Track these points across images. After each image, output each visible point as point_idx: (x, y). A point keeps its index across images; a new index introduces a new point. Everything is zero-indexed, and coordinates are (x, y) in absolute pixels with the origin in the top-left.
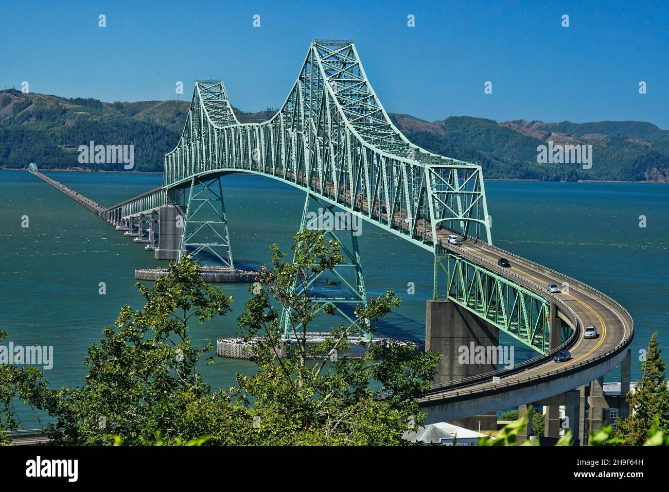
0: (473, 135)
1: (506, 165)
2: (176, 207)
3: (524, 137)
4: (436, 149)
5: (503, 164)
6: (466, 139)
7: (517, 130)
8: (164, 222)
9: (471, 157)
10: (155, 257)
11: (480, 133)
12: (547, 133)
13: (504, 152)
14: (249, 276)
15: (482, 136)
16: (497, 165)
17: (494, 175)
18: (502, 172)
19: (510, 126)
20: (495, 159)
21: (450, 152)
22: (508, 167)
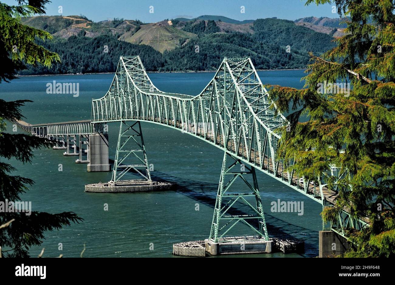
0: (276, 33)
1: (303, 57)
2: (100, 135)
3: (316, 33)
4: (249, 47)
5: (301, 57)
6: (271, 37)
7: (310, 28)
8: (93, 146)
9: (276, 52)
10: (88, 170)
11: (281, 32)
12: (334, 29)
13: (301, 46)
14: (162, 186)
15: (283, 34)
16: (297, 57)
17: (295, 65)
18: (301, 63)
19: (304, 25)
20: (295, 53)
21: (260, 49)
22: (305, 59)
